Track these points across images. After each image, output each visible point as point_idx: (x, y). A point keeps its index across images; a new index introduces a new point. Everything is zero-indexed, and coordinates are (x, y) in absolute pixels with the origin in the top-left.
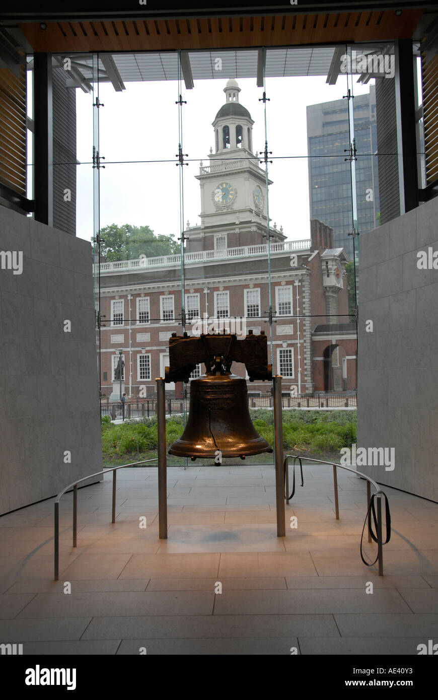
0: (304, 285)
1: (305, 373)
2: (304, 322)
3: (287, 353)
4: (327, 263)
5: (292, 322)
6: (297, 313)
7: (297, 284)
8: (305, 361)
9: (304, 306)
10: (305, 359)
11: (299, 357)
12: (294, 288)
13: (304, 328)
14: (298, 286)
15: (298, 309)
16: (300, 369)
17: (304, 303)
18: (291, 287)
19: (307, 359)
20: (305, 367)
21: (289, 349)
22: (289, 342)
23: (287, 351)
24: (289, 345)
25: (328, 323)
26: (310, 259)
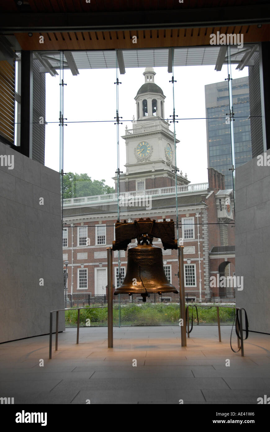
0: (203, 217)
1: (205, 283)
2: (203, 244)
3: (191, 268)
4: (220, 200)
5: (194, 244)
6: (198, 237)
7: (197, 216)
8: (205, 274)
9: (203, 232)
10: (205, 272)
11: (200, 271)
12: (196, 219)
13: (204, 249)
14: (199, 217)
15: (199, 235)
16: (200, 280)
17: (203, 230)
18: (193, 218)
19: (206, 272)
20: (205, 278)
21: (192, 265)
22: (193, 259)
23: (191, 266)
24: (192, 262)
25: (222, 246)
26: (207, 197)
